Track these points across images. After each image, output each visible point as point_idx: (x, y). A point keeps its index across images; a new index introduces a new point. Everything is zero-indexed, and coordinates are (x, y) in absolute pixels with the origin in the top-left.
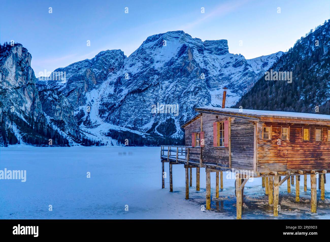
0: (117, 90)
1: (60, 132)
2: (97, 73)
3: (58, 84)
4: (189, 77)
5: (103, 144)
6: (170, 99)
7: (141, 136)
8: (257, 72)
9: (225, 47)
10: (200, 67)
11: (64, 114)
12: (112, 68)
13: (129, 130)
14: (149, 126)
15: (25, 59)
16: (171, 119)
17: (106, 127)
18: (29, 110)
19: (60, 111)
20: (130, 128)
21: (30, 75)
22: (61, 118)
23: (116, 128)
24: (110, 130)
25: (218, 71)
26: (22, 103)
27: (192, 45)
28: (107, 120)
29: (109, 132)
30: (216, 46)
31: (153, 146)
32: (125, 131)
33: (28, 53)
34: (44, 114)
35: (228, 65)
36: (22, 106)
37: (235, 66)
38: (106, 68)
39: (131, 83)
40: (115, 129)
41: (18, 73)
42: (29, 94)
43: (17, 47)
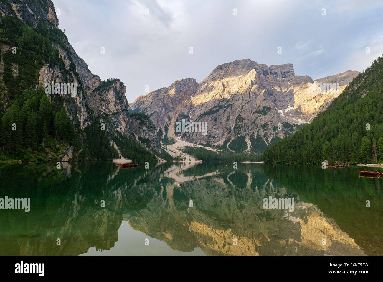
1: (147, 149)
7: (214, 152)
9: (291, 70)
13: (202, 147)
14: (221, 143)
15: (121, 90)
16: (241, 136)
17: (182, 144)
18: (123, 130)
20: (202, 145)
21: (125, 103)
22: (147, 137)
24: (186, 147)
26: (118, 126)
27: (259, 71)
28: (183, 138)
32: (199, 147)
33: (124, 86)
34: (134, 134)
40: (190, 146)
41: (117, 102)
42: (123, 118)
43: (117, 82)
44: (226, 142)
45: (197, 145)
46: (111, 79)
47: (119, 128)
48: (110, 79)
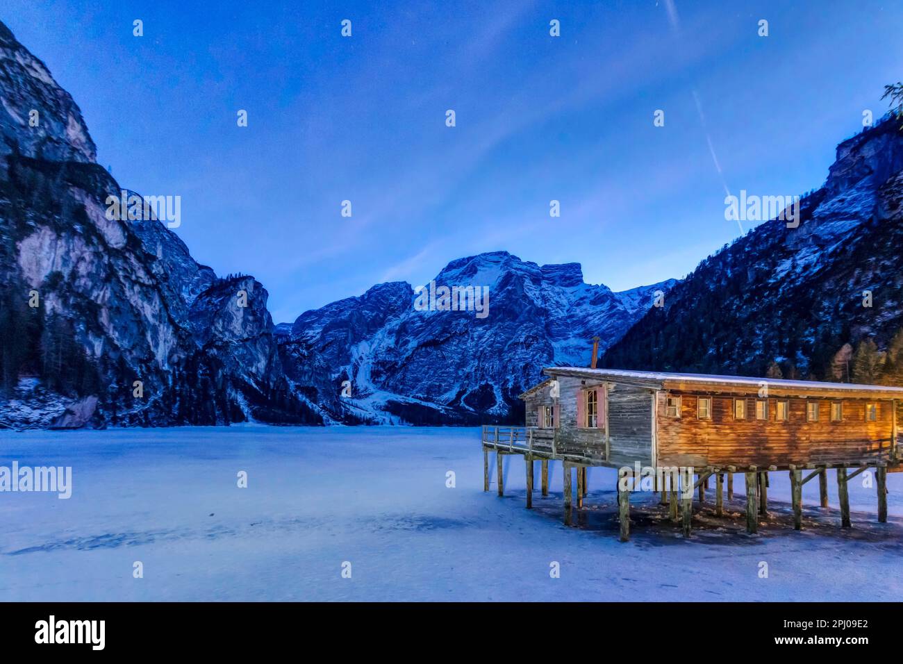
0: (401, 342)
1: (310, 405)
2: (369, 317)
3: (307, 333)
4: (517, 320)
5: (377, 423)
6: (485, 354)
7: (439, 411)
8: (631, 312)
9: (578, 275)
10: (535, 306)
11: (317, 379)
12: (392, 309)
13: (418, 401)
14: (451, 395)
15: (258, 298)
16: (487, 385)
17: (382, 397)
18: (263, 372)
19: (310, 374)
20: (420, 398)
21: (266, 321)
22: (312, 384)
23: (399, 398)
24: (389, 402)
25: (565, 311)
26: (252, 363)
27: (522, 273)
28: (384, 387)
29: (386, 404)
30: (562, 273)
31: (458, 426)
32: (413, 403)
33: (264, 290)
34: (285, 378)
35: (581, 302)
36: (252, 366)
37: (594, 303)
38: (382, 309)
39: (423, 330)
40: (397, 400)
41: (248, 318)
42: (263, 348)
43: (247, 280)
44: (459, 395)
45: (410, 398)
46: (236, 275)
47: (254, 368)
48: (234, 276)
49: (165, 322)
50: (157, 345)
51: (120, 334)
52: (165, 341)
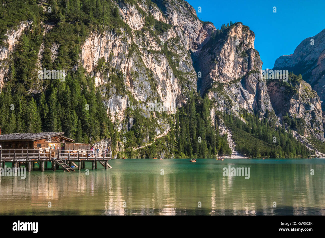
36: (243, 103)
49: (171, 77)
50: (165, 96)
51: (138, 92)
52: (172, 91)
